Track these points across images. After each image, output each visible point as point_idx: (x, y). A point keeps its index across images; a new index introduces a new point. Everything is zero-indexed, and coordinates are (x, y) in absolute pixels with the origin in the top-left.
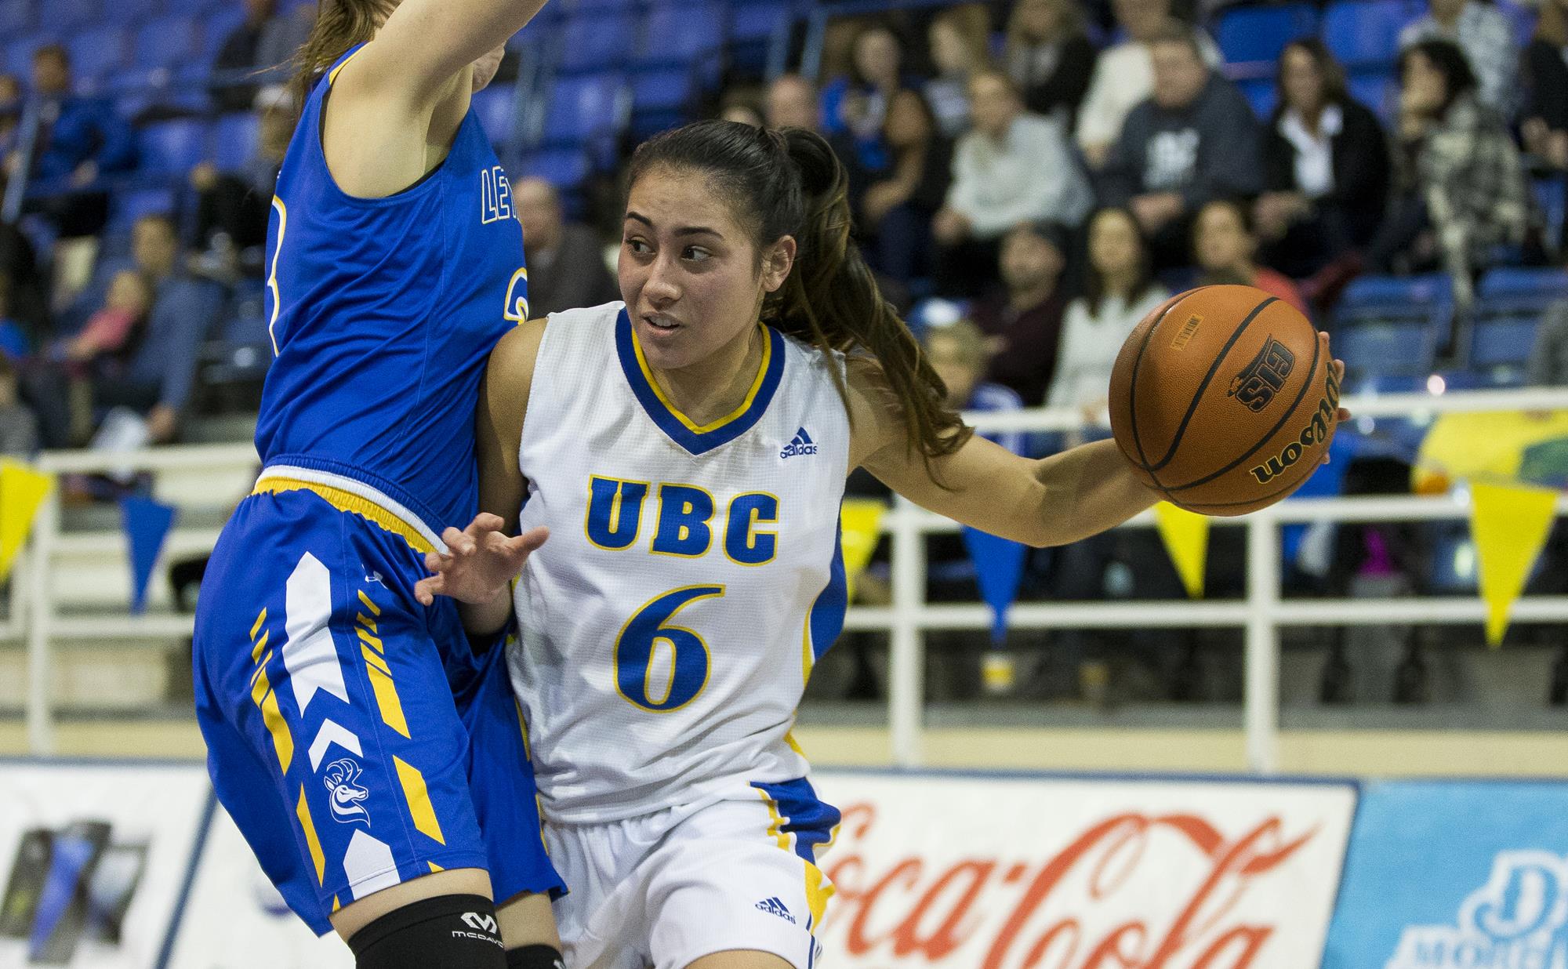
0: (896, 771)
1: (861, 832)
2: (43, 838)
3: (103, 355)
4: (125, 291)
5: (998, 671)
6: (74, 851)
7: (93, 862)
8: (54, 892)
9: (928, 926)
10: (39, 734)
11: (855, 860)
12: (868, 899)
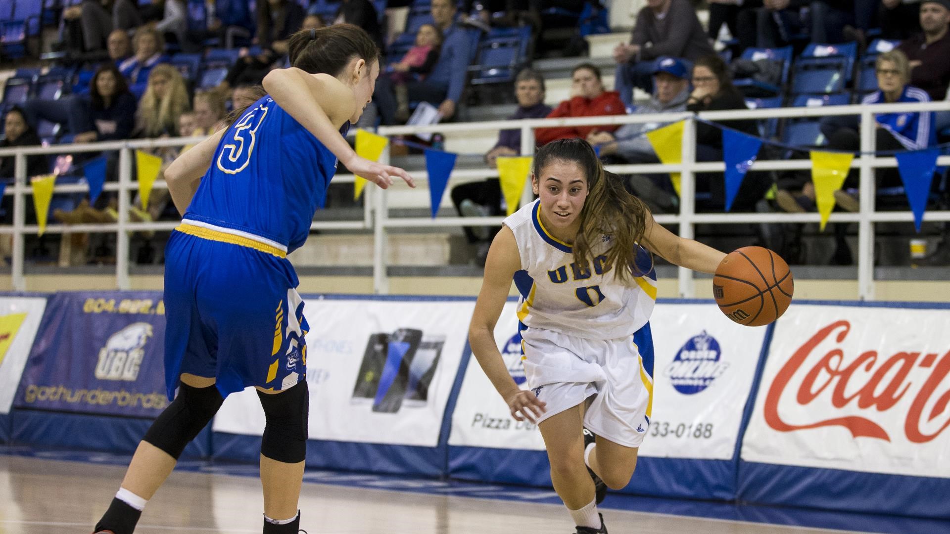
0: (861, 304)
1: (841, 338)
2: (382, 339)
3: (413, 70)
4: (426, 34)
5: (917, 247)
6: (400, 347)
7: (411, 353)
8: (389, 370)
9: (879, 391)
10: (380, 283)
11: (839, 353)
12: (846, 374)
